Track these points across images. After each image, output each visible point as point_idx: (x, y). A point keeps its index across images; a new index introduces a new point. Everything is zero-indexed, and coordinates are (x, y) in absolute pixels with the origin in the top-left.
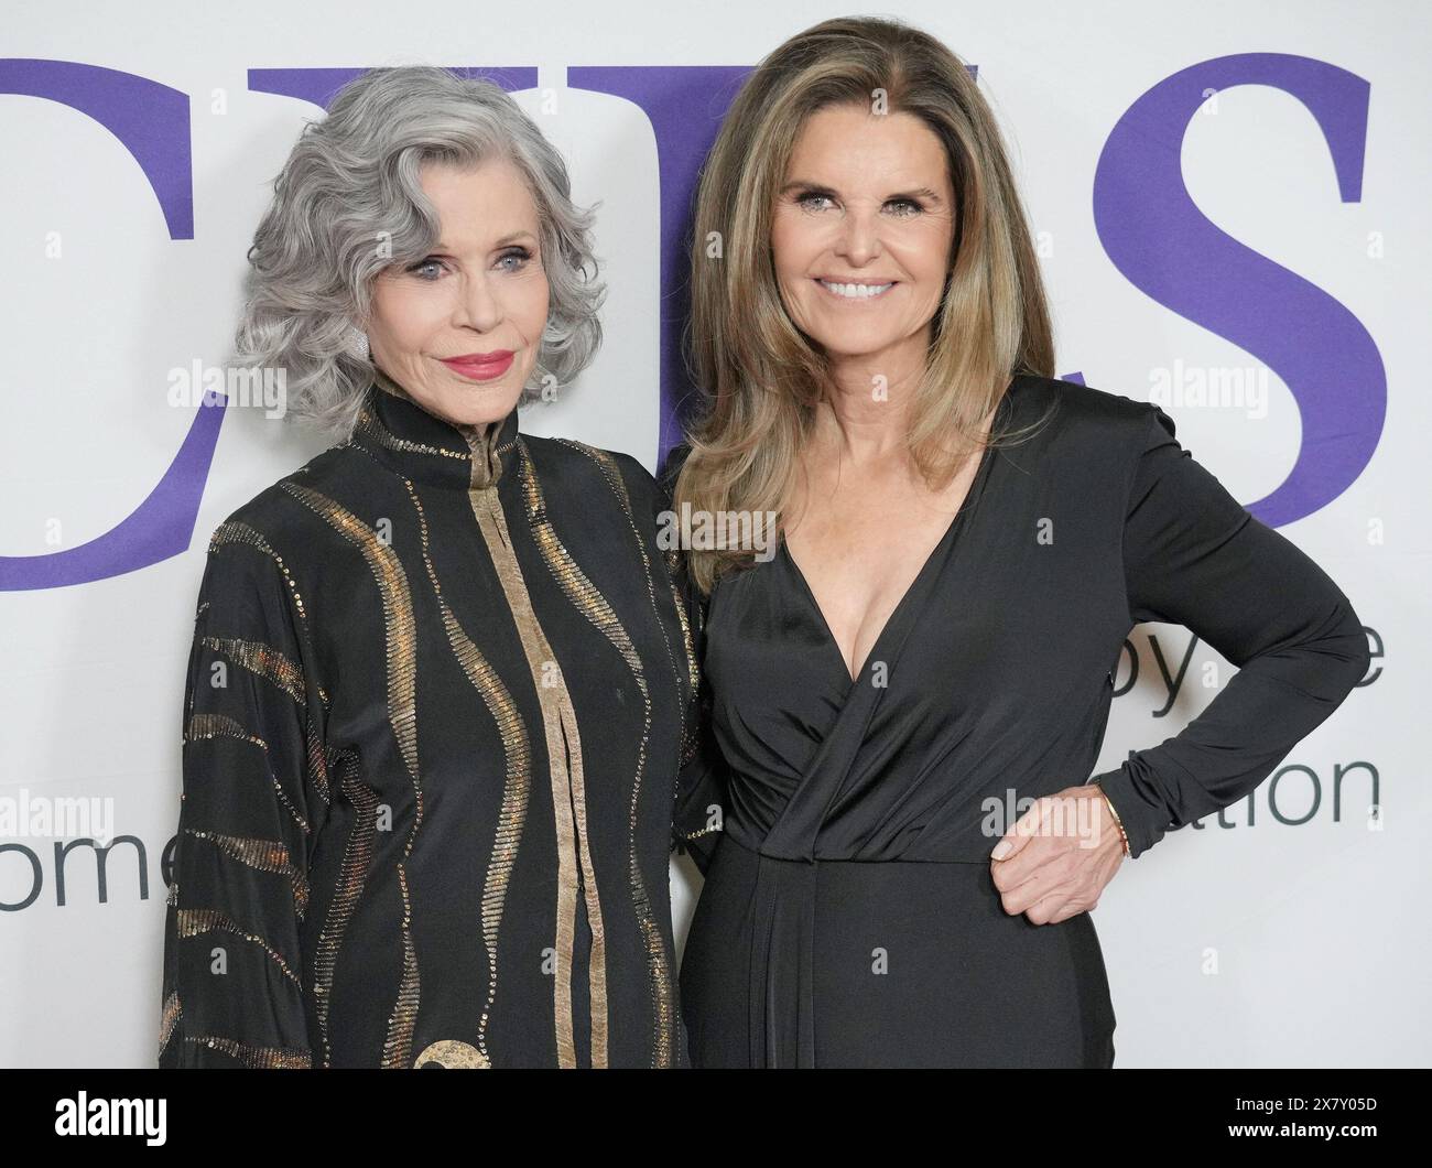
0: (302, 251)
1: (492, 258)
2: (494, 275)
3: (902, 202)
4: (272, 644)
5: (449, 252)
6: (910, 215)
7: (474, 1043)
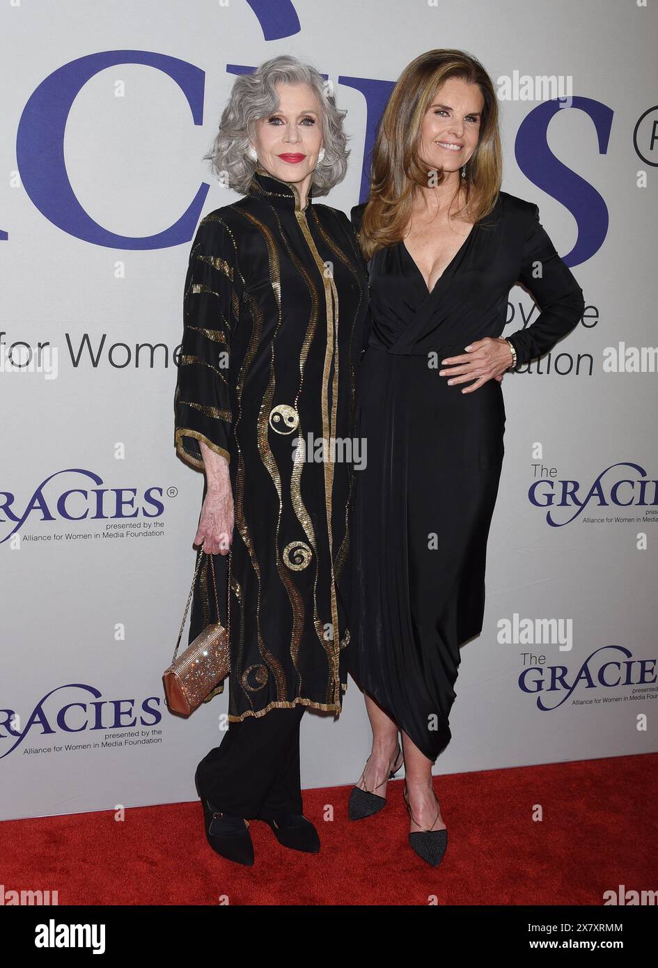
0: (235, 118)
1: (300, 121)
2: (300, 127)
4: (224, 259)
5: (282, 115)
6: (472, 122)
7: (293, 407)
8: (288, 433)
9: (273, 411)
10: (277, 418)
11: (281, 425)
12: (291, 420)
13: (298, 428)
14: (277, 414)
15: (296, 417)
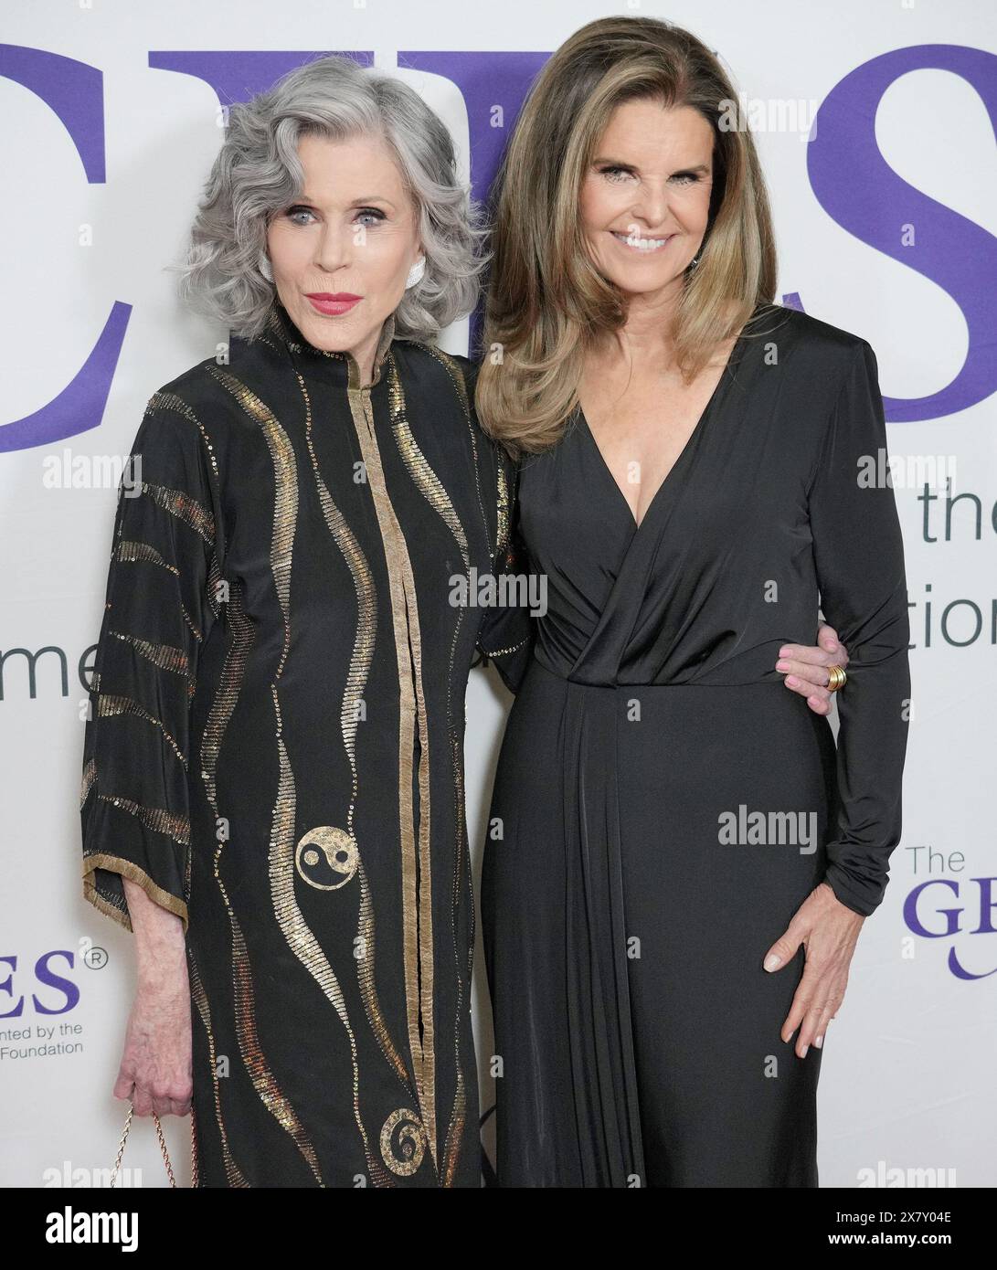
1: (352, 214)
2: (353, 229)
3: (684, 175)
4: (189, 493)
6: (688, 184)
7: (345, 828)
8: (339, 886)
9: (304, 841)
10: (312, 858)
11: (322, 871)
12: (342, 857)
13: (357, 874)
14: (311, 847)
15: (353, 852)
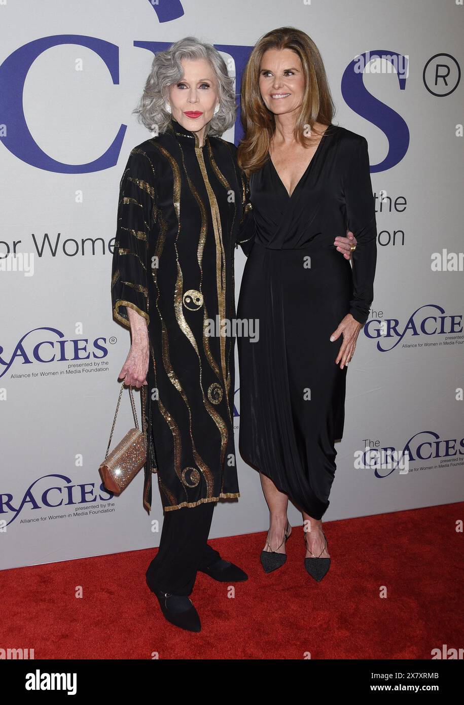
0: (154, 83)
1: (199, 86)
2: (199, 90)
3: (287, 72)
4: (146, 181)
5: (186, 82)
6: (291, 76)
7: (199, 290)
8: (197, 310)
9: (185, 295)
10: (188, 300)
11: (192, 304)
13: (203, 306)
14: (188, 296)
15: (201, 298)
